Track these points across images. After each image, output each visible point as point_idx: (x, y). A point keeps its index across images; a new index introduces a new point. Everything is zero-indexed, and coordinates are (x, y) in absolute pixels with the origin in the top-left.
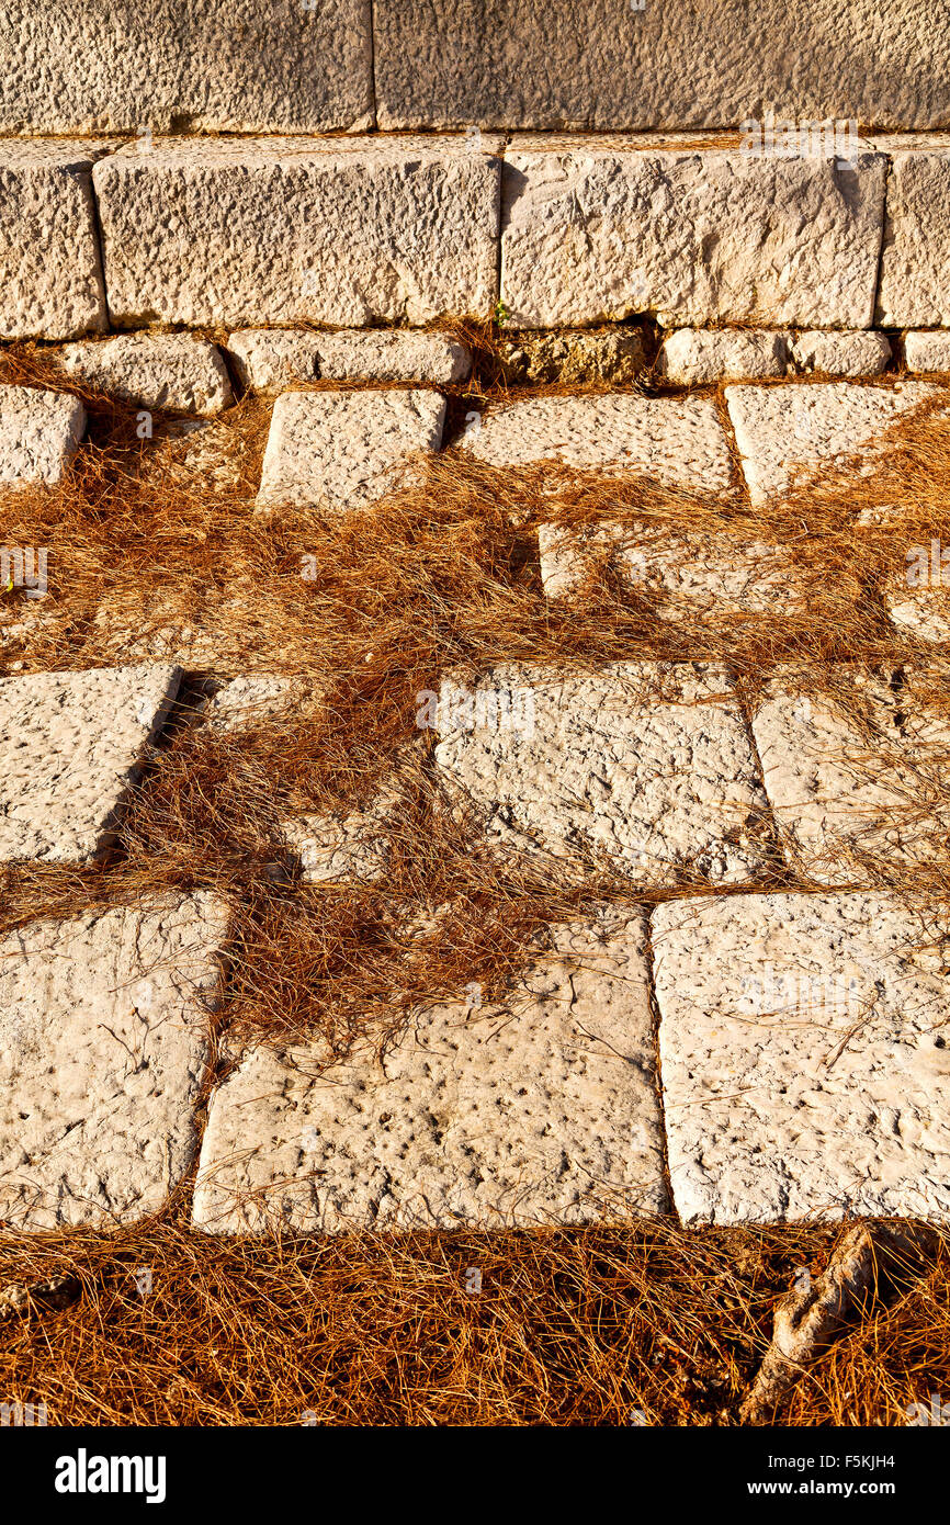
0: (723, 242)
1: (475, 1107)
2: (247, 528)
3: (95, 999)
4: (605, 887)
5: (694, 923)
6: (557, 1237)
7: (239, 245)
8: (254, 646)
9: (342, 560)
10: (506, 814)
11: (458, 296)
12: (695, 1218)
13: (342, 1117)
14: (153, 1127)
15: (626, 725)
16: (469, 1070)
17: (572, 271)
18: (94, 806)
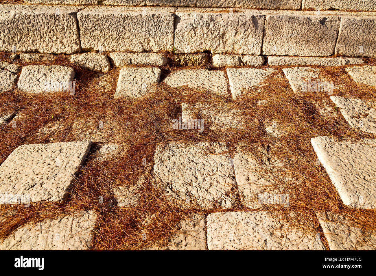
0: (226, 34)
2: (112, 102)
4: (195, 209)
5: (218, 221)
7: (112, 33)
8: (111, 135)
9: (134, 112)
10: (171, 186)
11: (164, 45)
15: (201, 160)
17: (191, 40)
18: (65, 184)
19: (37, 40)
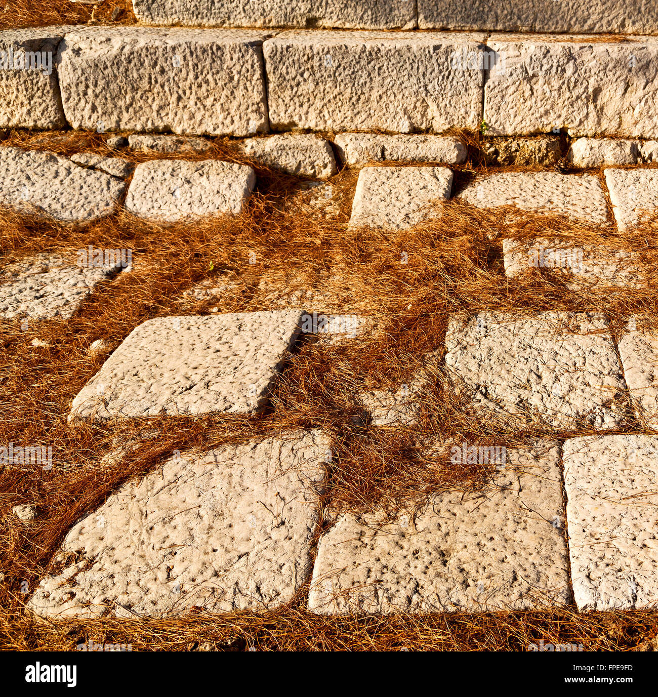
0: (604, 92)
1: (466, 547)
2: (344, 238)
3: (256, 488)
4: (538, 430)
5: (586, 449)
6: (510, 617)
7: (342, 87)
8: (347, 301)
9: (395, 256)
10: (484, 391)
11: (460, 117)
12: (586, 607)
13: (392, 551)
14: (287, 557)
15: (550, 345)
16: (462, 527)
17: (522, 105)
18: (257, 384)
19: (169, 104)
